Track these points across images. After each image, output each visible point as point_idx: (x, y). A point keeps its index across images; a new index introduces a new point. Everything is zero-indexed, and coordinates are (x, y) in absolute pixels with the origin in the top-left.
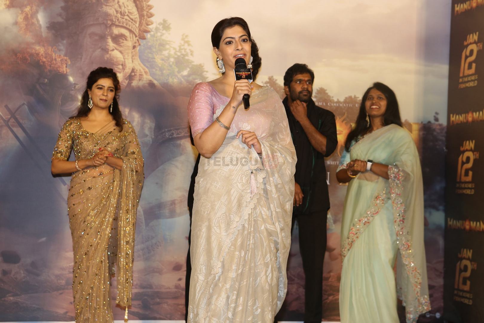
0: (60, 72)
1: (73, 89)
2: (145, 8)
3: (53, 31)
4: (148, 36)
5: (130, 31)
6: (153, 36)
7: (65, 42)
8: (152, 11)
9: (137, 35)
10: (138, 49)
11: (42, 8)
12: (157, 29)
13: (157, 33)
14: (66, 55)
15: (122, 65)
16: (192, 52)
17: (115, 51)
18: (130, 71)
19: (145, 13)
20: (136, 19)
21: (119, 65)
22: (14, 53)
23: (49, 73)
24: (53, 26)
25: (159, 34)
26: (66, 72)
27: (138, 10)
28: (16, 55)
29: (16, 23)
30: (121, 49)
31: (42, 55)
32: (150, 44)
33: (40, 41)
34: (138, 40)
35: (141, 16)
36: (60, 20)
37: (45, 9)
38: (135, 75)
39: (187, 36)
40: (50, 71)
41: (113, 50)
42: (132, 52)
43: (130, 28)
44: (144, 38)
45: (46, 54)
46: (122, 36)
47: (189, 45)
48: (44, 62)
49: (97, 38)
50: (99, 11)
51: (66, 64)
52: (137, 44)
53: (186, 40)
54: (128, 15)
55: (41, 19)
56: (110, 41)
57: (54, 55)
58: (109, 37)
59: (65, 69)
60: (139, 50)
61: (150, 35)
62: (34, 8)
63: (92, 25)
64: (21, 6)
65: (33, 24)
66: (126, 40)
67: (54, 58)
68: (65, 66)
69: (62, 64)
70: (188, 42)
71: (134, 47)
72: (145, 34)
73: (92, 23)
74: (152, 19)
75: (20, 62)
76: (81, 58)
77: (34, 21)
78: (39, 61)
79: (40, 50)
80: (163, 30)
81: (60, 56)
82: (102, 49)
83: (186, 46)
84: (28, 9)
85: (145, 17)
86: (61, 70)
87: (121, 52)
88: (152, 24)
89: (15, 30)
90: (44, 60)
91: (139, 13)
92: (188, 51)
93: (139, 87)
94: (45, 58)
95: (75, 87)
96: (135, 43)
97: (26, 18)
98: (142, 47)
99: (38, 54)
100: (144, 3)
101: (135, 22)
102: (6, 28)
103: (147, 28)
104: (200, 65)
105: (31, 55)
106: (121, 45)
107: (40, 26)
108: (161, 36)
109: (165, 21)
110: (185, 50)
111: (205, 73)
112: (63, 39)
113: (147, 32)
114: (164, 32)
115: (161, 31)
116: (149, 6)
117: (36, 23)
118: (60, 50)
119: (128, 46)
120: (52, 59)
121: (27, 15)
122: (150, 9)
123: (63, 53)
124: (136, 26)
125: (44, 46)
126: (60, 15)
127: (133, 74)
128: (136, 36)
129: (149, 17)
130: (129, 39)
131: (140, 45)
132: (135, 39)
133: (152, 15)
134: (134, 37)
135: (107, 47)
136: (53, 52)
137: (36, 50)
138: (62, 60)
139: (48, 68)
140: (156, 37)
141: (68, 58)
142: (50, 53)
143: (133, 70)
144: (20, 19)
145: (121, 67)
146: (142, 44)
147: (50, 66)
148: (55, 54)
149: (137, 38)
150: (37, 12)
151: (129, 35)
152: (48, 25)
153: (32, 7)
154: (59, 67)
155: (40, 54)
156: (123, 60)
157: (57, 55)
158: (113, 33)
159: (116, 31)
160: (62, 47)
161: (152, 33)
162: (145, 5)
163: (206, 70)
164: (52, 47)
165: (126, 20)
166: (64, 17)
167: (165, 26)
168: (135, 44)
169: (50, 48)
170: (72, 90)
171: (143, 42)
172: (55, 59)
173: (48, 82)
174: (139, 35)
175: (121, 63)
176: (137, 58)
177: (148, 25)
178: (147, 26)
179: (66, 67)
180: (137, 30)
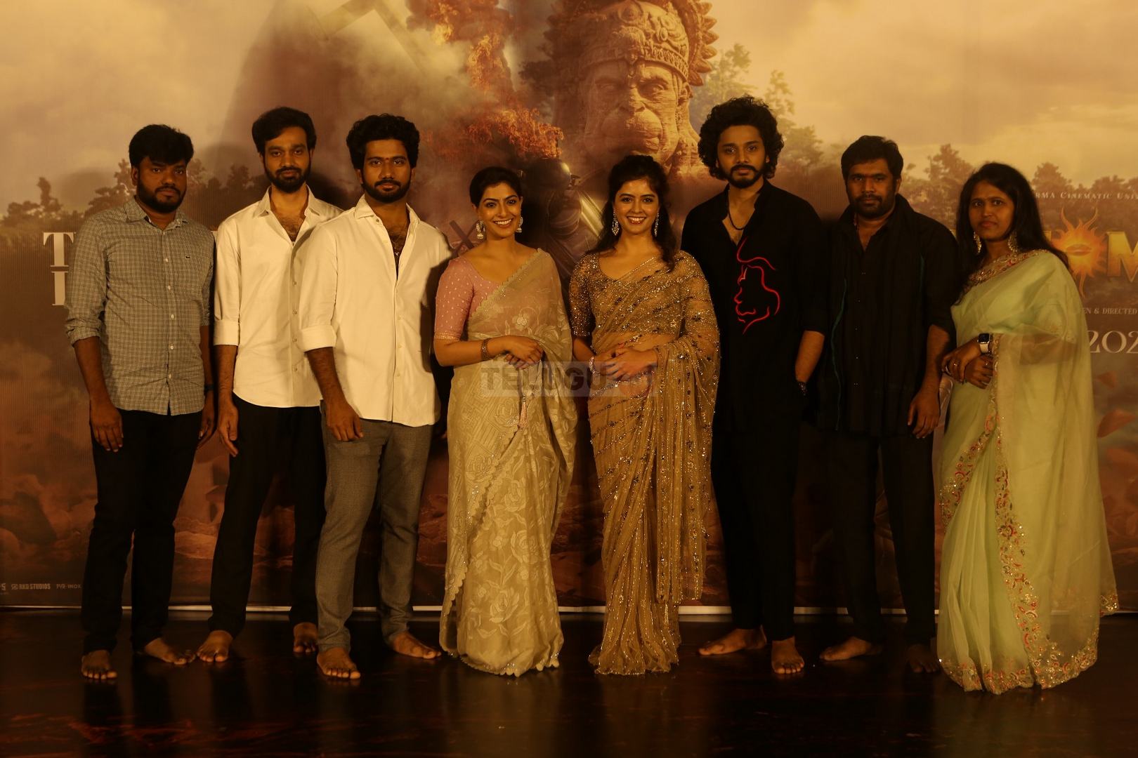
0: (546, 156)
1: (570, 186)
2: (700, 26)
3: (532, 80)
4: (707, 78)
5: (673, 71)
6: (716, 78)
7: (553, 98)
8: (713, 30)
9: (686, 78)
10: (687, 104)
11: (510, 37)
12: (723, 65)
13: (723, 72)
14: (555, 124)
15: (659, 136)
16: (790, 104)
17: (646, 110)
18: (674, 148)
19: (700, 34)
20: (684, 48)
21: (653, 136)
22: (464, 124)
23: (525, 159)
24: (531, 71)
25: (727, 74)
26: (558, 153)
27: (687, 31)
28: (467, 128)
29: (465, 69)
30: (656, 106)
31: (513, 126)
32: (710, 94)
33: (509, 99)
34: (687, 87)
35: (693, 41)
36: (543, 57)
37: (516, 39)
38: (684, 154)
39: (780, 75)
40: (528, 155)
41: (642, 109)
42: (677, 112)
43: (673, 65)
44: (699, 83)
45: (520, 123)
46: (658, 81)
47: (785, 92)
48: (516, 139)
49: (611, 87)
50: (615, 35)
51: (557, 140)
52: (686, 96)
53: (779, 81)
54: (668, 41)
55: (510, 57)
56: (635, 91)
57: (534, 124)
58: (634, 86)
59: (554, 150)
60: (690, 107)
61: (711, 76)
62: (497, 38)
63: (601, 63)
64: (473, 37)
65: (495, 68)
66: (666, 88)
67: (534, 130)
68: (554, 144)
69: (549, 140)
70: (782, 87)
71: (681, 101)
72: (701, 76)
73: (601, 60)
74: (714, 45)
75: (474, 141)
76: (583, 128)
77: (498, 62)
78: (509, 136)
79: (509, 116)
80: (734, 66)
81: (545, 125)
82: (622, 109)
83: (779, 94)
84: (485, 41)
85: (701, 42)
86: (548, 152)
87: (656, 112)
88: (714, 54)
89: (464, 81)
90: (517, 134)
91: (688, 36)
92: (783, 103)
93: (691, 178)
94: (520, 130)
95: (574, 182)
96: (683, 93)
97: (483, 59)
98: (696, 100)
99: (505, 125)
100: (699, 15)
101: (682, 53)
102: (448, 78)
103: (706, 63)
104: (807, 129)
105: (494, 127)
106: (656, 100)
107: (508, 70)
108: (732, 76)
109: (738, 48)
110: (778, 101)
111: (817, 144)
112: (550, 94)
113: (705, 70)
114: (737, 68)
115: (731, 68)
116: (707, 20)
117: (501, 65)
118: (544, 115)
119: (670, 101)
120: (532, 132)
121: (484, 52)
122: (710, 26)
123: (549, 120)
124: (683, 61)
125: (515, 109)
126: (543, 48)
127: (680, 152)
128: (684, 81)
129: (708, 43)
130: (670, 86)
131: (691, 96)
132: (682, 86)
133: (713, 38)
134: (681, 82)
135: (631, 104)
136: (533, 118)
137: (502, 118)
138: (549, 133)
139: (525, 148)
140: (722, 81)
141: (559, 129)
142: (527, 122)
143: (680, 146)
144: (472, 61)
145: (656, 140)
146: (695, 95)
147: (529, 146)
148: (536, 123)
149: (687, 84)
150: (502, 45)
151: (671, 79)
152: (522, 69)
153: (492, 37)
154: (544, 147)
155: (510, 124)
156: (661, 127)
157: (539, 124)
158: (640, 77)
159: (647, 72)
160: (548, 110)
161: (714, 72)
162: (700, 20)
163: (818, 138)
164: (531, 111)
165: (665, 49)
166: (551, 53)
167: (739, 57)
168: (682, 96)
169: (527, 111)
170: (569, 188)
171: (697, 91)
172: (537, 133)
173: (525, 174)
174: (690, 77)
175: (657, 133)
176: (687, 121)
177: (705, 57)
178: (703, 60)
179: (557, 146)
180: (686, 69)
